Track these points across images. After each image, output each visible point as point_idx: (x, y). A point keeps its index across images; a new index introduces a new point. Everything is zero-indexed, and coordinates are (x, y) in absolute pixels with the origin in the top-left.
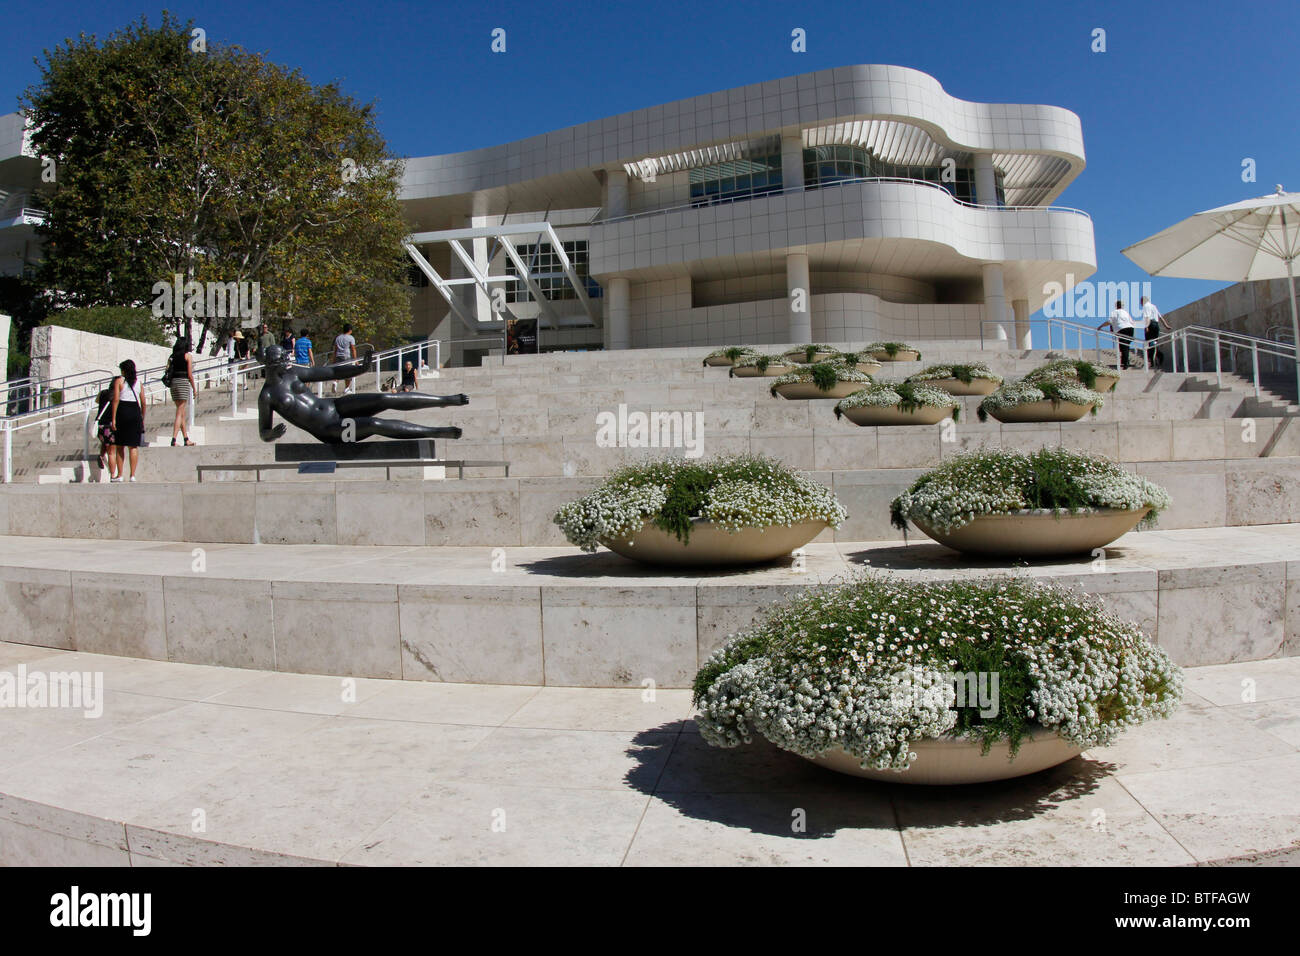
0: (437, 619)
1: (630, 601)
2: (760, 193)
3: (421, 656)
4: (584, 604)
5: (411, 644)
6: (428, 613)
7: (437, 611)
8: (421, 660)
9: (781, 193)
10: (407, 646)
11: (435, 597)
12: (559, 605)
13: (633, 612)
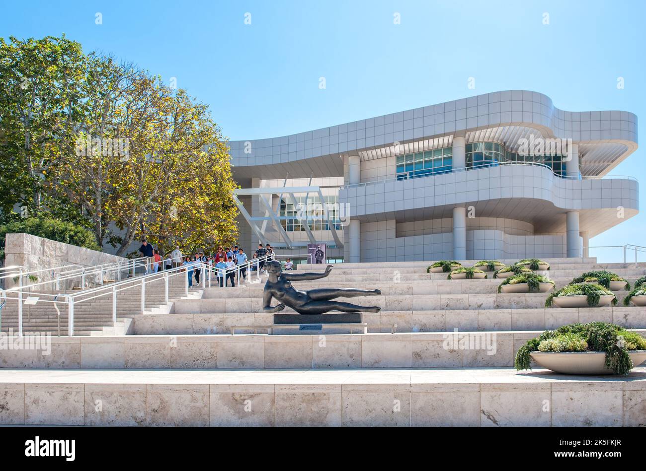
0: (500, 399)
1: (592, 388)
2: (439, 172)
3: (491, 417)
4: (571, 390)
5: (485, 411)
6: (495, 396)
7: (500, 395)
8: (491, 419)
9: (451, 171)
10: (484, 412)
11: (499, 389)
12: (559, 391)
13: (594, 394)
